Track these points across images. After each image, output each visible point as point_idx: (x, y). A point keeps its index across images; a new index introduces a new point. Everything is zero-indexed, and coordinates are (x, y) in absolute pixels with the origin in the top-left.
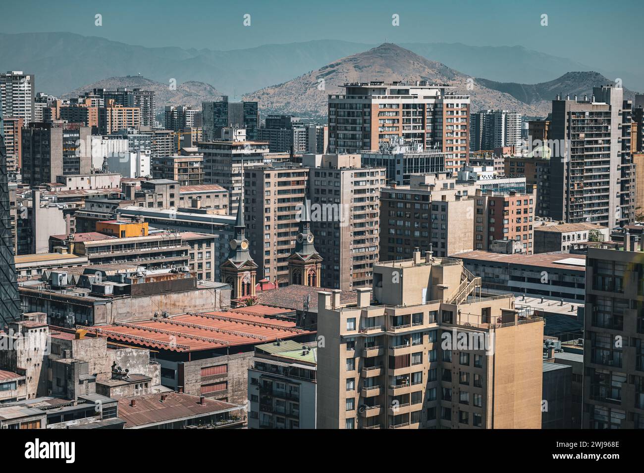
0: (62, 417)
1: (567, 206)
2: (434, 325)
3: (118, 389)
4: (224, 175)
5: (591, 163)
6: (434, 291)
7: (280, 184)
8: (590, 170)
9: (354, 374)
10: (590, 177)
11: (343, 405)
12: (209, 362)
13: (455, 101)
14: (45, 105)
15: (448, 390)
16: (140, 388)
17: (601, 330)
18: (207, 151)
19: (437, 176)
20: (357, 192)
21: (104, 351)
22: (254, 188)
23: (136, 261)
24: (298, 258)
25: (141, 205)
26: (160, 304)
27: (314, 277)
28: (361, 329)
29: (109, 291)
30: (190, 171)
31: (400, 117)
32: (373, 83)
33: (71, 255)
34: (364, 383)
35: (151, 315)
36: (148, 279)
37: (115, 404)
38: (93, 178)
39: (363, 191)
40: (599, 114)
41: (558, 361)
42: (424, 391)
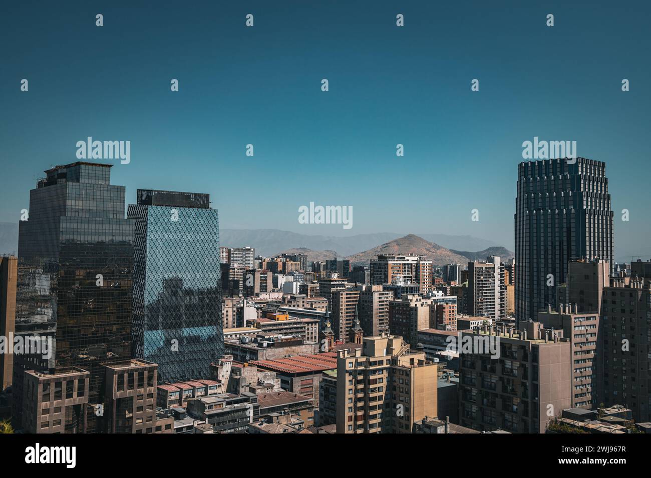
0: (233, 402)
1: (476, 309)
2: (389, 366)
3: (259, 390)
4: (328, 293)
5: (486, 290)
6: (389, 350)
7: (347, 298)
8: (486, 293)
9: (352, 387)
10: (486, 296)
11: (347, 401)
12: (304, 378)
13: (425, 262)
14: (260, 261)
15: (395, 395)
16: (269, 390)
17: (467, 369)
18: (321, 282)
19: (413, 295)
20: (380, 302)
21: (255, 373)
22: (335, 300)
23: (283, 331)
24: (352, 331)
25: (290, 306)
26: (287, 351)
27: (360, 339)
28: (355, 367)
29: (265, 345)
30: (315, 291)
31: (401, 269)
32: (389, 254)
33: (255, 328)
34: (357, 391)
35: (283, 356)
36: (282, 340)
37: (257, 397)
38: (271, 294)
39: (383, 301)
40: (489, 268)
41: (451, 382)
42: (384, 395)
